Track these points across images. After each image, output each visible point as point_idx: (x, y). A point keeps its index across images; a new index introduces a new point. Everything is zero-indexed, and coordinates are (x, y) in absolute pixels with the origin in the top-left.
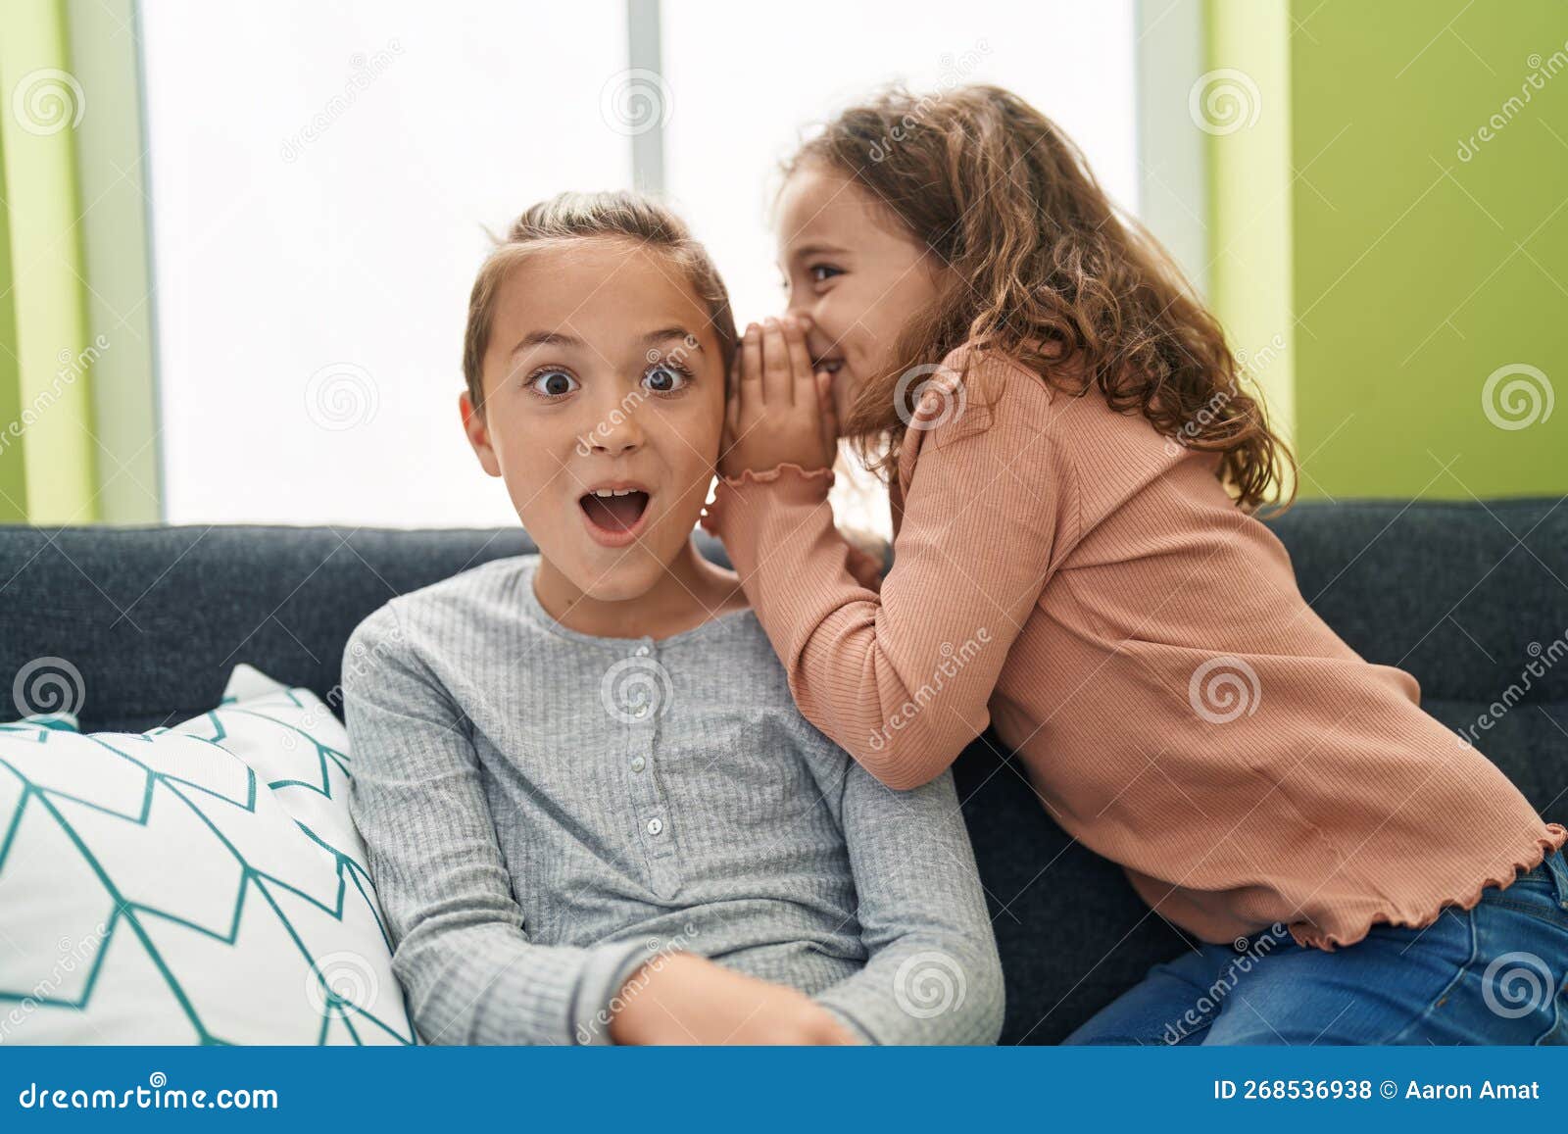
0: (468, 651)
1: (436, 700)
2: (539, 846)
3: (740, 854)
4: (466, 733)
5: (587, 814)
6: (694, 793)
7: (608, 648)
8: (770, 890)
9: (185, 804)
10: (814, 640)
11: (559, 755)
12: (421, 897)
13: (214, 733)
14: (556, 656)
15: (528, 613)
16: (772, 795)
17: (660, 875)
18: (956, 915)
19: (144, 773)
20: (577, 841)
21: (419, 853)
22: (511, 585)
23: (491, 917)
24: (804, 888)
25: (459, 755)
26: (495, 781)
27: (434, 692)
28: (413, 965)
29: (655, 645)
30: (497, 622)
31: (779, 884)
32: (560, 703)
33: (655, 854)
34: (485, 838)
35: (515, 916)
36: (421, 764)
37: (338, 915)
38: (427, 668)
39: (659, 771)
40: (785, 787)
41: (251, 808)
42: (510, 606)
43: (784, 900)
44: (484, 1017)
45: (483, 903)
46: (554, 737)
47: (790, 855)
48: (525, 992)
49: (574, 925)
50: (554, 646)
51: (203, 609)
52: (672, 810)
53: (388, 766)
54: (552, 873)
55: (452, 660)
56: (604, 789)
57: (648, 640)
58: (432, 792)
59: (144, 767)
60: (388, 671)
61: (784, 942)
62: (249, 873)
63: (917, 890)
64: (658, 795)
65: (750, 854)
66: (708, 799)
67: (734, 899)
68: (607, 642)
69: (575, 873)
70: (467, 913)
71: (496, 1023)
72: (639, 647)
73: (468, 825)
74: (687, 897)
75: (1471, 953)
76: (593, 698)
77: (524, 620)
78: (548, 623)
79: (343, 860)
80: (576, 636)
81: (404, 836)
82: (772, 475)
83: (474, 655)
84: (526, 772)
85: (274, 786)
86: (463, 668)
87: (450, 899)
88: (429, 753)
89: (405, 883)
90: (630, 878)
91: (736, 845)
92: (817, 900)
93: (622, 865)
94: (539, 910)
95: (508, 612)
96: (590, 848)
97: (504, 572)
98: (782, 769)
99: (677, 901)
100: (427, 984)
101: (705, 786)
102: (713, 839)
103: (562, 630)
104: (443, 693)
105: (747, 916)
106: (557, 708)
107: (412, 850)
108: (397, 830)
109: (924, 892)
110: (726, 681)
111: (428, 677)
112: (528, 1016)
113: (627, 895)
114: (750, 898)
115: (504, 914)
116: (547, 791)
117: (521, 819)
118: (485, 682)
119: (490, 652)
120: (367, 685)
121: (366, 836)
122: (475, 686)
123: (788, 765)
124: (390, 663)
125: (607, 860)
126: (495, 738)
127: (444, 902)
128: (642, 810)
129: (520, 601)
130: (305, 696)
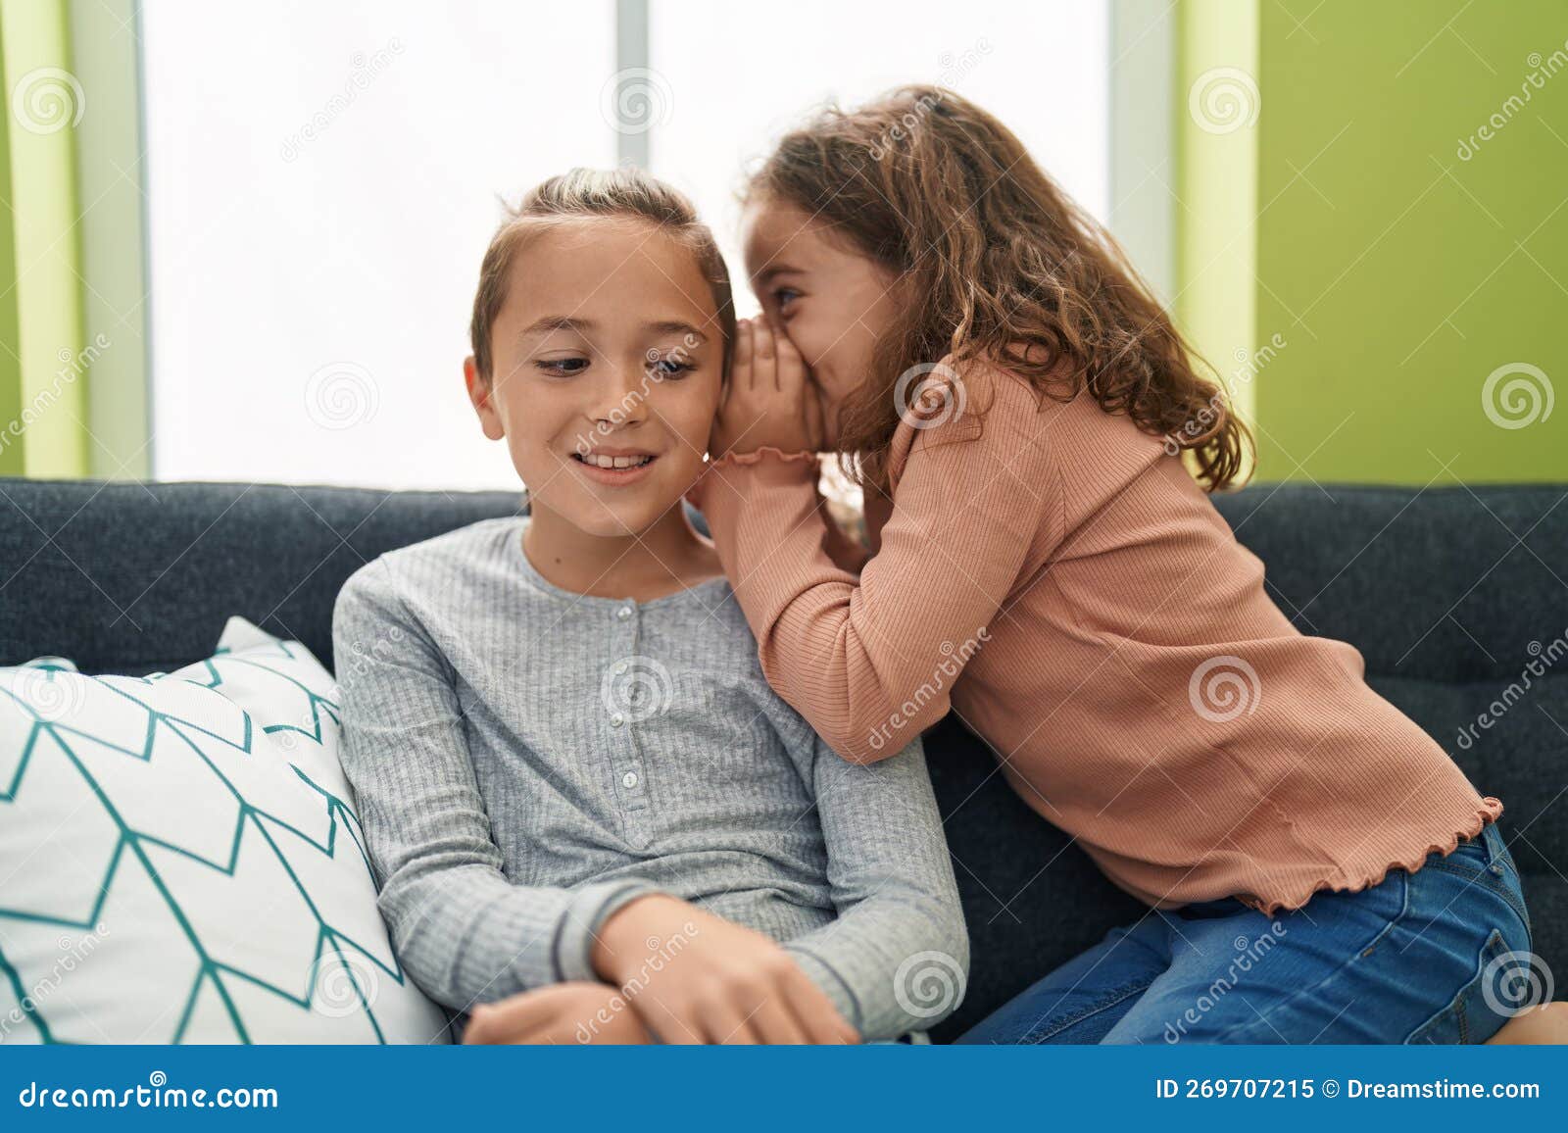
0: (455, 604)
1: (423, 650)
2: (517, 793)
3: (710, 809)
4: (450, 683)
5: (565, 763)
6: (669, 750)
7: (592, 607)
8: (739, 843)
9: (185, 743)
10: (785, 617)
11: (539, 706)
12: (406, 840)
13: (211, 680)
14: (542, 612)
15: (517, 569)
16: (743, 757)
17: (633, 826)
18: (927, 878)
19: (147, 713)
20: (554, 790)
21: (404, 797)
22: (500, 544)
23: (472, 859)
24: (770, 843)
25: (444, 703)
26: (476, 730)
27: (420, 642)
28: (399, 903)
29: (638, 607)
30: (486, 578)
31: (747, 838)
32: (542, 655)
33: (630, 806)
34: (467, 784)
35: (495, 859)
36: (406, 711)
37: (330, 853)
38: (416, 620)
39: (636, 728)
40: (755, 750)
41: (247, 749)
42: (499, 563)
43: (751, 852)
44: (468, 950)
45: (465, 846)
46: (537, 687)
47: (758, 814)
48: (510, 925)
49: (549, 870)
50: (539, 602)
51: (199, 563)
52: (648, 766)
53: (375, 713)
54: (529, 820)
55: (440, 612)
56: (583, 741)
57: (631, 601)
58: (417, 739)
59: (147, 708)
60: (376, 620)
61: (750, 889)
62: (246, 809)
63: (889, 854)
64: (634, 751)
65: (721, 809)
66: (682, 757)
67: (704, 851)
68: (592, 601)
69: (552, 822)
70: (450, 855)
71: (480, 955)
72: (622, 606)
73: (451, 772)
74: (659, 847)
75: (1402, 908)
76: (575, 654)
77: (512, 576)
78: (536, 579)
79: (334, 802)
80: (561, 593)
81: (389, 781)
82: (752, 458)
83: (462, 607)
84: (508, 722)
85: (268, 730)
86: (450, 619)
87: (432, 842)
88: (414, 702)
89: (390, 826)
90: (604, 827)
91: (707, 802)
92: (782, 854)
93: (597, 815)
94: (517, 855)
95: (497, 569)
96: (566, 797)
97: (496, 531)
98: (753, 733)
99: (648, 852)
100: (411, 920)
101: (680, 744)
102: (684, 795)
103: (549, 586)
104: (429, 643)
105: (716, 865)
106: (540, 661)
107: (397, 794)
108: (382, 775)
109: (896, 855)
110: (703, 646)
111: (416, 628)
112: (511, 946)
113: (601, 844)
114: (718, 850)
115: (485, 857)
116: (527, 740)
117: (499, 766)
118: (472, 633)
119: (478, 605)
120: (356, 634)
121: (353, 780)
122: (462, 637)
123: (760, 731)
124: (380, 613)
125: (582, 809)
126: (478, 687)
127: (427, 844)
128: (618, 764)
129: (509, 559)
130: (296, 648)
